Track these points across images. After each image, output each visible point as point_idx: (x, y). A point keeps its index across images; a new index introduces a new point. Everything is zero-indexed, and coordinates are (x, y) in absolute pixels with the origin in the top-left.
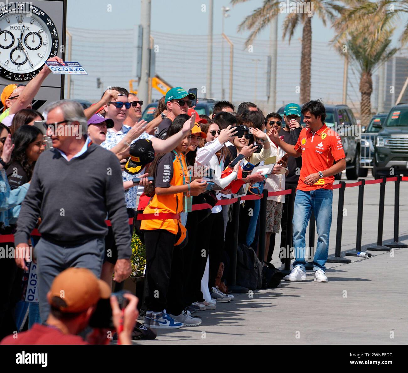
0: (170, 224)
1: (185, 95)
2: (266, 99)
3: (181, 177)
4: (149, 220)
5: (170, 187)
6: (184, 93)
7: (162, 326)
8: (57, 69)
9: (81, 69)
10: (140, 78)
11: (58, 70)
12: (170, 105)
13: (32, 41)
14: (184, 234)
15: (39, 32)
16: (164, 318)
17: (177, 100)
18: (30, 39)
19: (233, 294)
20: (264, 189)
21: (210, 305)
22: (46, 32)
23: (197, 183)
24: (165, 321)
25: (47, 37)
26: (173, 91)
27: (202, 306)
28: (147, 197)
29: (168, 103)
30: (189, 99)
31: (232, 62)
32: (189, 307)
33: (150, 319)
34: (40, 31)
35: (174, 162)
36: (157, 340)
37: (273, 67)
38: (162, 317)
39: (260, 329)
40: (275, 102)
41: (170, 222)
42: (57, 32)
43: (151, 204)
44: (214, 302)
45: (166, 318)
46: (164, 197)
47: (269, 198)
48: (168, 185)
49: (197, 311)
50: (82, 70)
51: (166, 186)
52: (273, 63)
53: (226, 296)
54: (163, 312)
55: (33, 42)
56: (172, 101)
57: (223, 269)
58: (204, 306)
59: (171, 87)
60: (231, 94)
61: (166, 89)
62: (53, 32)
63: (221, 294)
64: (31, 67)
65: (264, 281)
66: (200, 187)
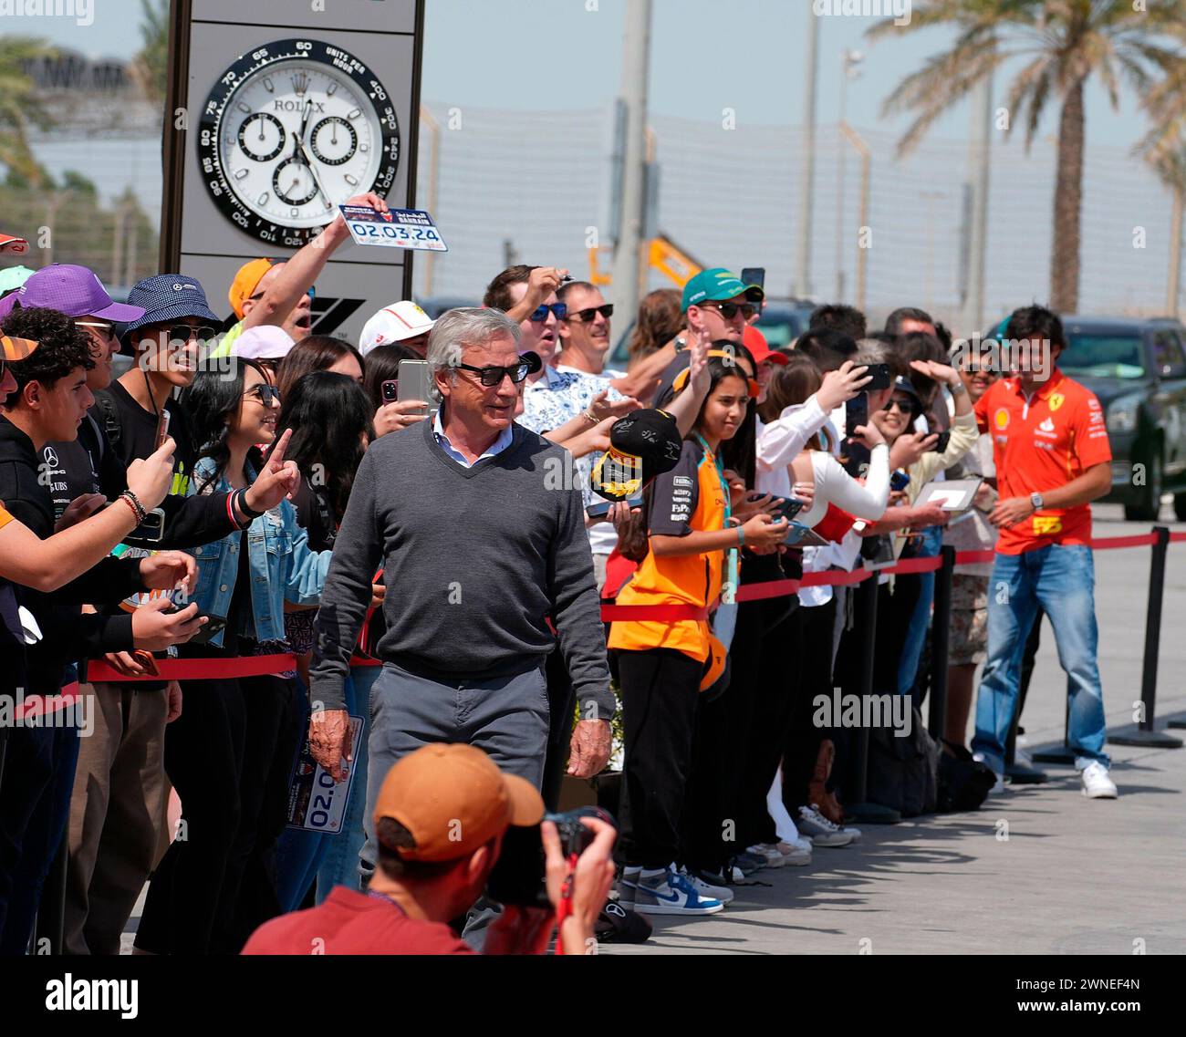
0: (687, 635)
1: (737, 289)
2: (955, 299)
3: (718, 508)
4: (632, 624)
5: (691, 535)
6: (733, 285)
7: (664, 907)
8: (368, 230)
9: (431, 235)
10: (616, 243)
11: (371, 232)
12: (695, 315)
13: (332, 142)
14: (719, 663)
15: (349, 117)
16: (672, 885)
17: (715, 303)
18: (325, 134)
19: (859, 825)
20: (944, 543)
21: (794, 854)
22: (368, 117)
23: (763, 523)
24: (675, 892)
25: (368, 131)
26: (705, 278)
27: (773, 854)
28: (625, 560)
29: (691, 309)
30: (749, 300)
31: (865, 200)
32: (739, 857)
33: (634, 888)
34: (352, 116)
35: (700, 466)
36: (653, 943)
37: (976, 214)
38: (666, 883)
39: (931, 922)
40: (980, 308)
41: (688, 629)
42: (395, 117)
43: (638, 579)
44: (805, 845)
45: (676, 886)
46: (673, 561)
47: (958, 569)
48: (685, 529)
49: (760, 868)
50: (435, 238)
51: (678, 533)
52: (977, 203)
53: (839, 829)
54: (668, 869)
55: (334, 142)
56: (701, 304)
57: (832, 759)
58: (779, 855)
59: (703, 269)
60: (862, 285)
61: (686, 272)
62: (385, 116)
63: (826, 825)
64: (326, 211)
65: (942, 792)
66: (770, 535)
